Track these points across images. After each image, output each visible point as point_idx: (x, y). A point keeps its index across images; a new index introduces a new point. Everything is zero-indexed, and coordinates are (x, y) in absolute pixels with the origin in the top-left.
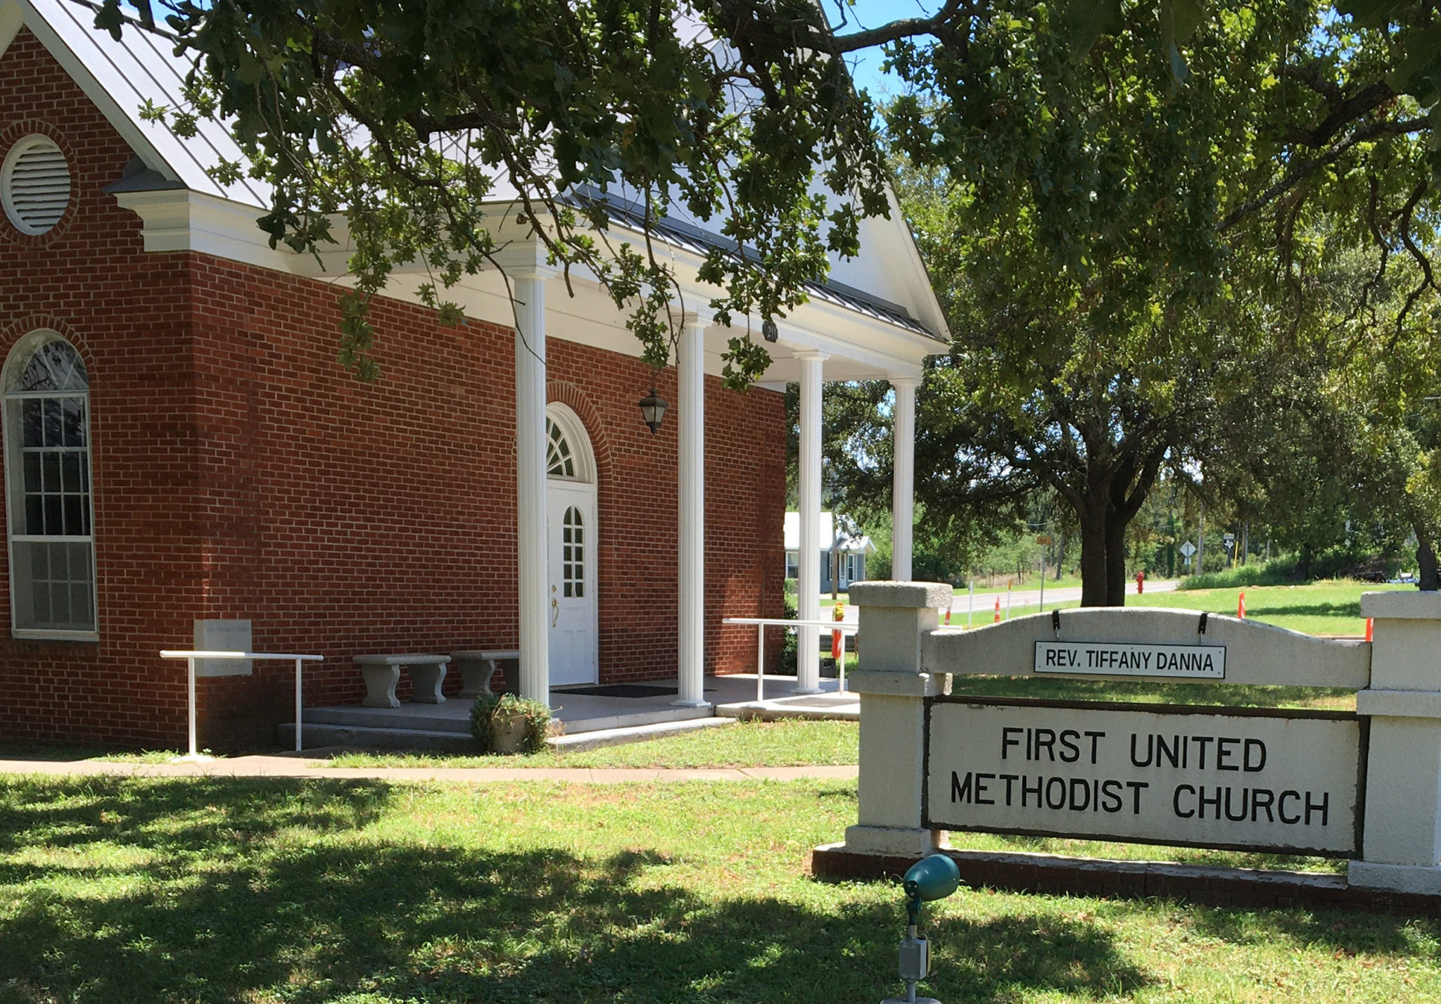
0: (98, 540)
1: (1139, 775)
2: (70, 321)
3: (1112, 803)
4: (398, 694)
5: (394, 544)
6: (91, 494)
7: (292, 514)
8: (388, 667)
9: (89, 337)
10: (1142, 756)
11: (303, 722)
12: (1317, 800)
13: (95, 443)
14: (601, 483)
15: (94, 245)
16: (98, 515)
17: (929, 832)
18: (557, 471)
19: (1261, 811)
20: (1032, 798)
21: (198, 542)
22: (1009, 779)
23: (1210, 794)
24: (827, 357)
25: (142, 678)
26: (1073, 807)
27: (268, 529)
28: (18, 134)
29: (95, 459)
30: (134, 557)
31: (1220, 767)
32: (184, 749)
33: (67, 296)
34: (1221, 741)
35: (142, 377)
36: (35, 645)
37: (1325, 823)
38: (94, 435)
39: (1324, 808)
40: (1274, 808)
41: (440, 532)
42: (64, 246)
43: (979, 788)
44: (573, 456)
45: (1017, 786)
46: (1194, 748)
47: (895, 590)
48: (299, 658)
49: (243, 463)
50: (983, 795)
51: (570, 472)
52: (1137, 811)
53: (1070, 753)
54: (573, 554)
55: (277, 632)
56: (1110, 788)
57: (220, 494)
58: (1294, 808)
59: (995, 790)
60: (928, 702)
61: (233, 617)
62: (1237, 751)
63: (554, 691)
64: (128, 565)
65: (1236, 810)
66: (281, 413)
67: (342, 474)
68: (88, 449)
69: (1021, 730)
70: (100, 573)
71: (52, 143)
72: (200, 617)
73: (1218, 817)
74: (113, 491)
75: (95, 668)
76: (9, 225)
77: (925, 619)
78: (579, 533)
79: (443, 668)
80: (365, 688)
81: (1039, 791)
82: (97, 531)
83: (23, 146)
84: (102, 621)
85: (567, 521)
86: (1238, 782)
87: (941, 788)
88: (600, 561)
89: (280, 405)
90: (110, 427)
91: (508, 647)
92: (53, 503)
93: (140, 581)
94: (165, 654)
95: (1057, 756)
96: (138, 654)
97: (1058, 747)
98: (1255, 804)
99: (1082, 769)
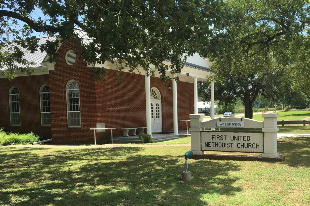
0: (81, 112)
1: (232, 142)
2: (76, 78)
3: (228, 146)
4: (128, 134)
5: (127, 111)
6: (80, 105)
7: (111, 107)
8: (127, 130)
9: (79, 80)
10: (232, 139)
11: (113, 139)
12: (258, 145)
13: (80, 97)
14: (162, 99)
15: (80, 66)
16: (81, 108)
17: (202, 151)
18: (155, 98)
19: (250, 146)
20: (217, 146)
21: (96, 111)
22: (213, 143)
23: (242, 144)
24: (198, 78)
25: (88, 133)
26: (223, 147)
27: (107, 109)
28: (68, 50)
29: (80, 99)
30: (86, 114)
31: (244, 140)
32: (94, 144)
33: (76, 74)
34: (244, 136)
35: (87, 86)
36: (71, 129)
37: (259, 148)
38: (80, 96)
39: (259, 146)
40: (252, 146)
41: (135, 108)
42: (75, 67)
43: (209, 144)
44: (157, 95)
45: (214, 144)
46: (240, 137)
47: (195, 115)
48: (112, 129)
49: (103, 99)
50: (210, 146)
51: (157, 98)
52: (232, 147)
53: (222, 139)
54: (157, 111)
55: (109, 125)
56: (228, 144)
57: (100, 104)
58: (254, 146)
59: (211, 145)
60: (201, 132)
61: (102, 123)
62: (246, 138)
63: (152, 133)
64: (85, 115)
65: (246, 147)
66: (109, 91)
67: (119, 100)
68: (79, 98)
69: (214, 136)
70: (81, 117)
71: (73, 51)
72: (97, 123)
73: (244, 147)
74: (83, 104)
75: (81, 132)
76: (67, 64)
77: (200, 120)
78: (158, 107)
79: (136, 130)
80: (123, 134)
81: (218, 145)
82: (81, 110)
83: (69, 52)
84: (81, 124)
85: (156, 106)
86: (246, 142)
87: (203, 145)
88: (162, 112)
89: (109, 90)
90: (82, 94)
91: (145, 126)
92: (74, 106)
93: (87, 118)
94: (91, 129)
95: (220, 139)
96: (87, 129)
97: (220, 138)
98: (249, 145)
99: (224, 141)
